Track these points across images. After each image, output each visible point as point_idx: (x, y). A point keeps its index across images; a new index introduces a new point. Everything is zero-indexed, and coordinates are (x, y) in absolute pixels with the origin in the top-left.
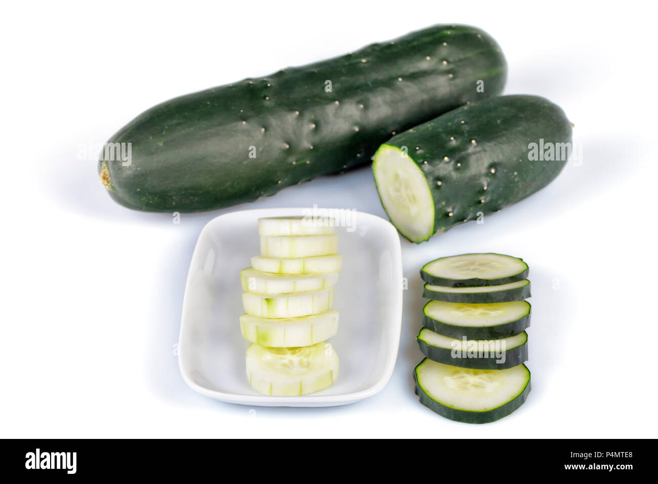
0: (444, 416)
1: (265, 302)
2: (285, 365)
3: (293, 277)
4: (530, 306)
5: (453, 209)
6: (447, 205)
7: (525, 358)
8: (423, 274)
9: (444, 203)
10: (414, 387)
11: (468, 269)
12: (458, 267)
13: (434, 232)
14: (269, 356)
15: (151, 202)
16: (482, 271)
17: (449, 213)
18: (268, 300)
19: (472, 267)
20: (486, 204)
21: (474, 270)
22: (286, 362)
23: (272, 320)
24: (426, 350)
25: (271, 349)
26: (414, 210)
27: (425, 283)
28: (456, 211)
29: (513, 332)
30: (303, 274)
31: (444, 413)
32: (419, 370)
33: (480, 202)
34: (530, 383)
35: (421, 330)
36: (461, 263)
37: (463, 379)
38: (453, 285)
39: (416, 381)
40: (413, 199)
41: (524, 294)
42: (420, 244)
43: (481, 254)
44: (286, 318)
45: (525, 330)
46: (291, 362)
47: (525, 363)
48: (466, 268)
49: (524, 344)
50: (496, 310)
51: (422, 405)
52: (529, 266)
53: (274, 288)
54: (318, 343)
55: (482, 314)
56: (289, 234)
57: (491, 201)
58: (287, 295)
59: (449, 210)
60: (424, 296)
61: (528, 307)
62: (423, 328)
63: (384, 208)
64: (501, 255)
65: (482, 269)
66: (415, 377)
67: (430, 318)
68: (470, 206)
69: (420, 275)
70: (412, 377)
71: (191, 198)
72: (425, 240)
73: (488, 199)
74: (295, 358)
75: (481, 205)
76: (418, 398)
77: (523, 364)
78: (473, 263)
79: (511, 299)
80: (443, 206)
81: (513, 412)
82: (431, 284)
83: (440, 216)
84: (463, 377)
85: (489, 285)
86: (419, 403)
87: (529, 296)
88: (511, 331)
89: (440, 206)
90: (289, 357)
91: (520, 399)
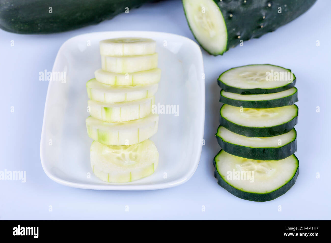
0: (236, 196)
1: (104, 110)
2: (119, 158)
3: (125, 89)
4: (298, 108)
5: (241, 33)
6: (237, 30)
7: (295, 150)
8: (219, 83)
9: (234, 29)
10: (214, 172)
11: (252, 80)
12: (244, 77)
13: (227, 49)
14: (107, 151)
15: (22, 28)
16: (263, 81)
17: (238, 36)
18: (106, 109)
19: (255, 77)
20: (264, 28)
21: (256, 80)
22: (119, 155)
23: (109, 123)
24: (223, 145)
25: (109, 146)
26: (212, 33)
27: (221, 89)
28: (243, 35)
29: (286, 130)
30: (132, 86)
31: (236, 193)
32: (217, 158)
33: (260, 27)
34: (299, 170)
35: (218, 128)
36: (247, 73)
37: (249, 167)
38: (241, 92)
39: (215, 167)
40: (212, 26)
41: (293, 99)
42: (217, 57)
43: (261, 65)
44: (120, 122)
45: (295, 127)
46: (123, 155)
47: (295, 153)
48: (251, 78)
49: (295, 140)
50: (273, 112)
51: (219, 186)
52: (296, 77)
53: (111, 98)
54: (143, 141)
55: (263, 116)
56: (122, 55)
57: (268, 26)
58: (120, 104)
59: (238, 34)
60: (220, 101)
61: (296, 109)
62: (220, 126)
63: (191, 29)
64: (275, 66)
65: (262, 79)
66: (214, 164)
67: (225, 119)
68: (253, 30)
69: (217, 83)
70: (213, 164)
71: (52, 24)
72: (220, 54)
73: (266, 24)
74: (126, 153)
75: (260, 29)
76: (217, 181)
77: (294, 154)
78: (255, 74)
79: (284, 104)
80: (234, 31)
81: (286, 192)
82: (225, 91)
83: (231, 39)
84: (249, 165)
85: (267, 93)
86: (218, 185)
87: (297, 100)
88: (285, 129)
89: (231, 32)
90: (122, 151)
91: (292, 182)
